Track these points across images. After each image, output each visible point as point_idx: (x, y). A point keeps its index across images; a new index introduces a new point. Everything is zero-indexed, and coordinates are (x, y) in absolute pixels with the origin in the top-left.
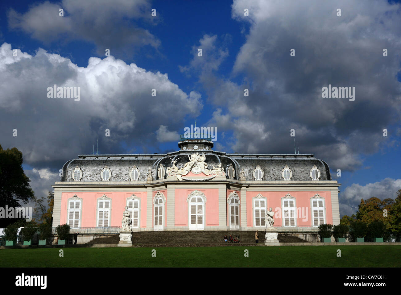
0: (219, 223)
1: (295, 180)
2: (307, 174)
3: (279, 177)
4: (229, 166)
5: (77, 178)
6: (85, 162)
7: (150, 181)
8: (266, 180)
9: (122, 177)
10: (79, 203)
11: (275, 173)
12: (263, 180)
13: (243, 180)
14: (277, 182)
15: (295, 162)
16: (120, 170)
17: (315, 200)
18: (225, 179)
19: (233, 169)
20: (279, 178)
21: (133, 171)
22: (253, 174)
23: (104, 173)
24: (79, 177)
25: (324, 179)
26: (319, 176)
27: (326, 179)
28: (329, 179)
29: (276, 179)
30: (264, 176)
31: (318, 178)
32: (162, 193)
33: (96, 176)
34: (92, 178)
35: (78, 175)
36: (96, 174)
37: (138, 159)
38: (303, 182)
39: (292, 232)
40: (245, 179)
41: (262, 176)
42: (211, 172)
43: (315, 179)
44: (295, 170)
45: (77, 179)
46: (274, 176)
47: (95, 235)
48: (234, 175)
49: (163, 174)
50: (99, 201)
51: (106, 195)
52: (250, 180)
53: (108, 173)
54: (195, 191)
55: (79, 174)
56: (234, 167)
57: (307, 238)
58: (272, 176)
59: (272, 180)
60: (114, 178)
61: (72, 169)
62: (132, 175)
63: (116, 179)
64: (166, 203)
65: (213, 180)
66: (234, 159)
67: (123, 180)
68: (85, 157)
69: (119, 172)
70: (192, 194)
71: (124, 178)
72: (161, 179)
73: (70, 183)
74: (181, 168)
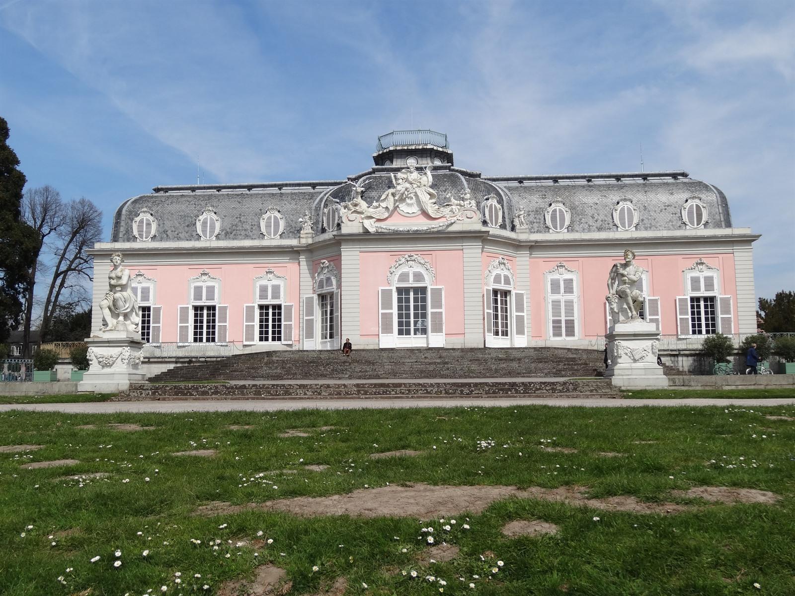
0: (466, 331)
1: (646, 229)
2: (675, 214)
3: (606, 222)
4: (487, 199)
5: (144, 234)
6: (163, 200)
7: (307, 238)
8: (577, 231)
9: (245, 230)
10: (148, 289)
11: (598, 215)
12: (568, 231)
13: (522, 231)
14: (603, 235)
15: (646, 189)
16: (240, 215)
17: (695, 274)
18: (479, 227)
19: (499, 206)
20: (607, 225)
21: (270, 218)
22: (545, 219)
23: (205, 223)
24: (148, 232)
25: (718, 225)
26: (705, 217)
27: (723, 224)
28: (729, 225)
29: (600, 229)
30: (572, 222)
31: (703, 222)
32: (332, 263)
33: (187, 229)
34: (178, 234)
35: (146, 228)
36: (188, 226)
37: (282, 191)
38: (665, 233)
40: (526, 229)
41: (567, 223)
43: (696, 226)
44: (645, 206)
45: (144, 237)
46: (596, 221)
47: (177, 360)
48: (500, 220)
49: (333, 219)
51: (207, 271)
52: (539, 231)
53: (214, 223)
54: (406, 256)
55: (149, 224)
56: (500, 201)
57: (680, 364)
58: (591, 222)
59: (589, 231)
60: (227, 234)
61: (133, 214)
62: (268, 226)
63: (232, 236)
64: (339, 286)
65: (451, 229)
66: (500, 185)
67: (247, 237)
68: (166, 190)
69: (239, 219)
70: (401, 262)
71: (250, 233)
72: (329, 232)
73: (128, 245)
74: (375, 204)
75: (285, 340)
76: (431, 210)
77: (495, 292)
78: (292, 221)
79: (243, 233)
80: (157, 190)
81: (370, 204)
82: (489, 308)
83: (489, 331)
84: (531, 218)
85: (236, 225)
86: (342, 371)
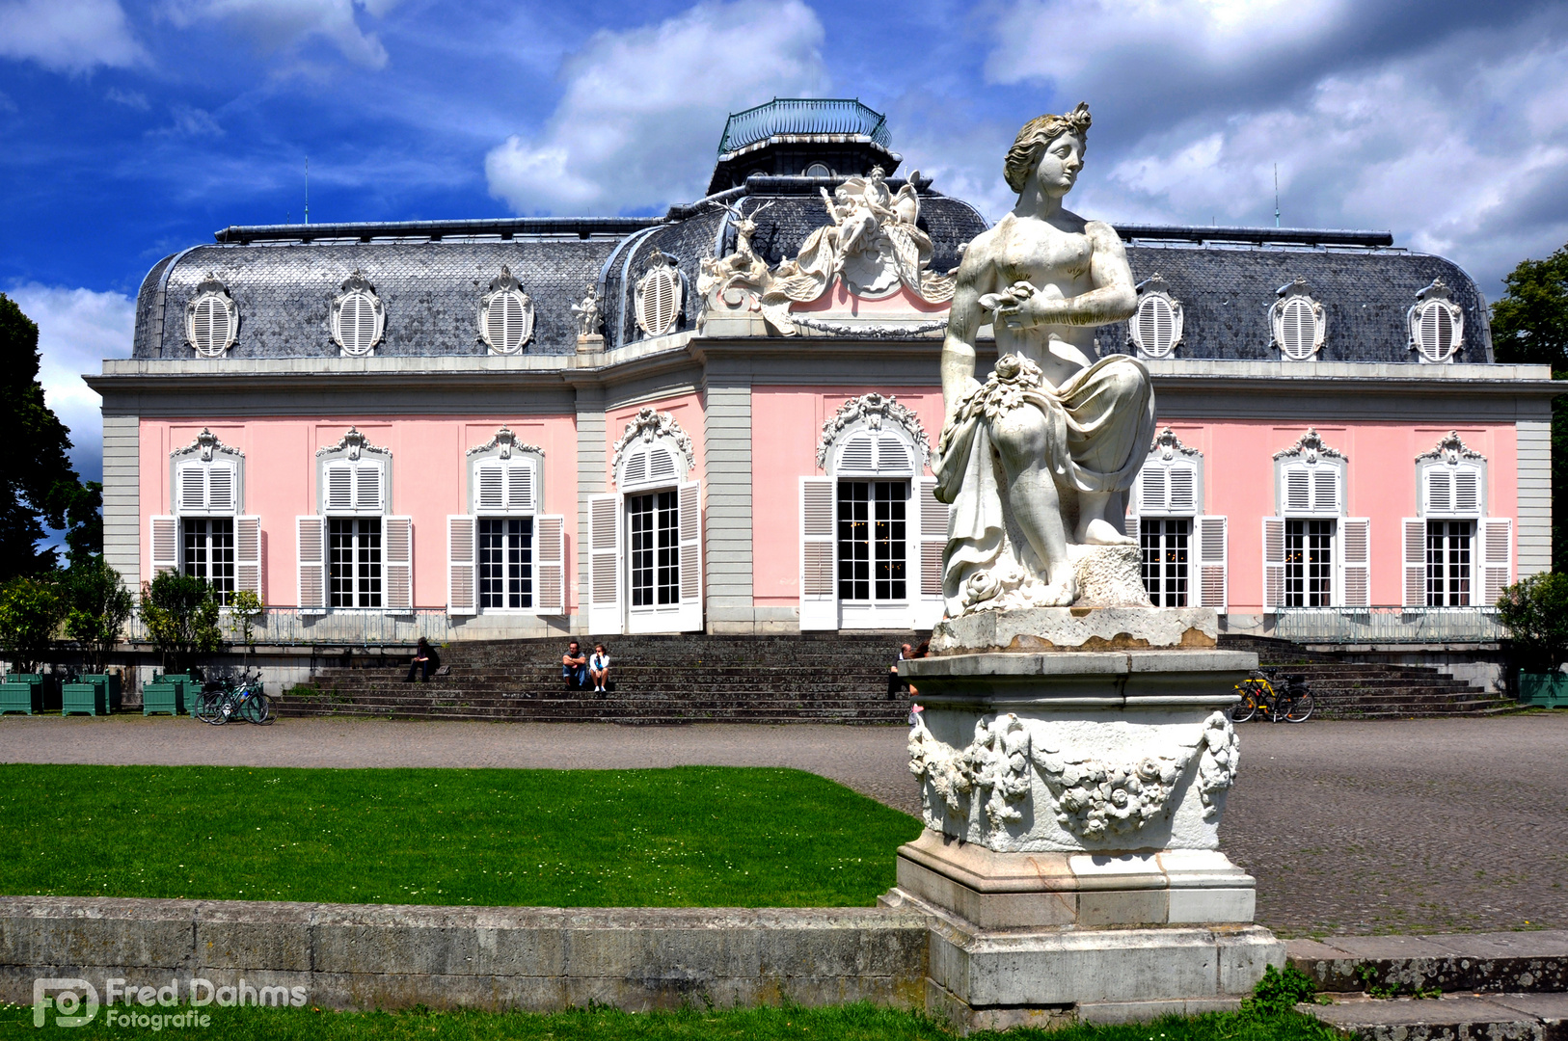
1: (1340, 358)
2: (1397, 327)
3: (1256, 341)
5: (211, 341)
7: (592, 352)
8: (1197, 358)
9: (442, 332)
10: (226, 473)
11: (1239, 320)
12: (1177, 357)
16: (430, 295)
17: (1439, 467)
20: (1259, 346)
21: (499, 303)
23: (349, 313)
24: (220, 336)
25: (1480, 359)
26: (1457, 339)
29: (1243, 354)
30: (1186, 334)
31: (1452, 349)
32: (667, 414)
33: (307, 328)
34: (287, 341)
35: (215, 325)
36: (309, 321)
41: (1176, 335)
43: (1437, 358)
45: (211, 346)
46: (1236, 335)
49: (667, 307)
50: (327, 468)
51: (360, 432)
53: (371, 315)
55: (220, 316)
58: (1227, 338)
59: (1221, 357)
60: (399, 340)
61: (183, 291)
62: (495, 323)
63: (410, 346)
67: (447, 349)
69: (425, 305)
70: (850, 414)
71: (453, 339)
72: (653, 337)
73: (177, 367)
74: (786, 264)
75: (543, 605)
78: (550, 311)
79: (437, 339)
85: (421, 320)
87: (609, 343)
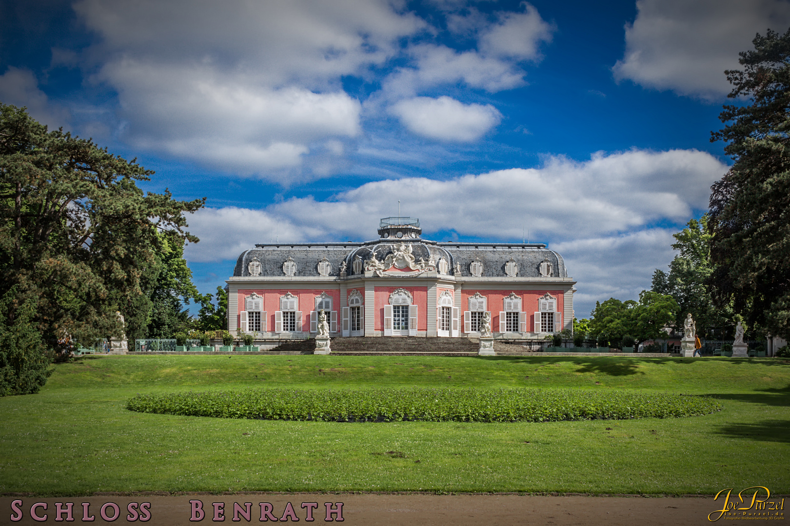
0: (428, 328)
1: (521, 276)
2: (536, 268)
3: (501, 272)
4: (440, 259)
6: (265, 253)
8: (486, 277)
10: (258, 301)
11: (498, 267)
12: (482, 276)
13: (458, 275)
14: (499, 279)
15: (522, 254)
16: (307, 262)
17: (545, 300)
18: (435, 275)
19: (446, 262)
20: (502, 274)
21: (323, 265)
22: (470, 269)
24: (257, 271)
25: (557, 275)
26: (551, 271)
29: (498, 276)
30: (484, 271)
31: (550, 274)
32: (358, 291)
34: (272, 273)
37: (329, 249)
38: (530, 280)
39: (515, 340)
40: (460, 274)
41: (481, 272)
42: (419, 267)
43: (546, 275)
44: (521, 264)
45: (255, 274)
46: (496, 271)
47: (280, 341)
48: (447, 270)
49: (359, 268)
51: (290, 293)
52: (467, 276)
53: (293, 267)
54: (398, 289)
56: (447, 260)
57: (532, 346)
58: (494, 271)
59: (492, 276)
60: (299, 273)
61: (249, 261)
62: (322, 269)
63: (302, 274)
64: (364, 304)
65: (421, 276)
66: (446, 249)
67: (310, 275)
68: (263, 246)
69: (306, 264)
70: (395, 292)
71: (312, 272)
72: (356, 274)
73: (246, 279)
74: (382, 261)
76: (412, 265)
77: (443, 308)
78: (335, 266)
79: (308, 272)
80: (257, 246)
81: (380, 261)
82: (440, 316)
83: (440, 328)
84: (463, 268)
85: (305, 268)
86: (372, 348)
87: (348, 275)
